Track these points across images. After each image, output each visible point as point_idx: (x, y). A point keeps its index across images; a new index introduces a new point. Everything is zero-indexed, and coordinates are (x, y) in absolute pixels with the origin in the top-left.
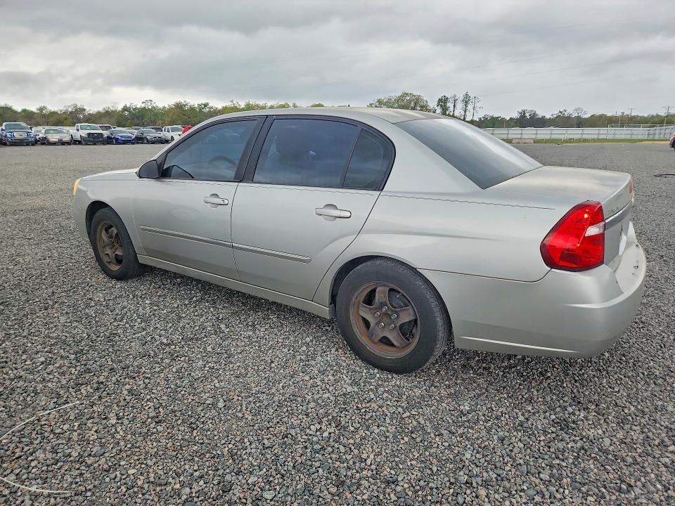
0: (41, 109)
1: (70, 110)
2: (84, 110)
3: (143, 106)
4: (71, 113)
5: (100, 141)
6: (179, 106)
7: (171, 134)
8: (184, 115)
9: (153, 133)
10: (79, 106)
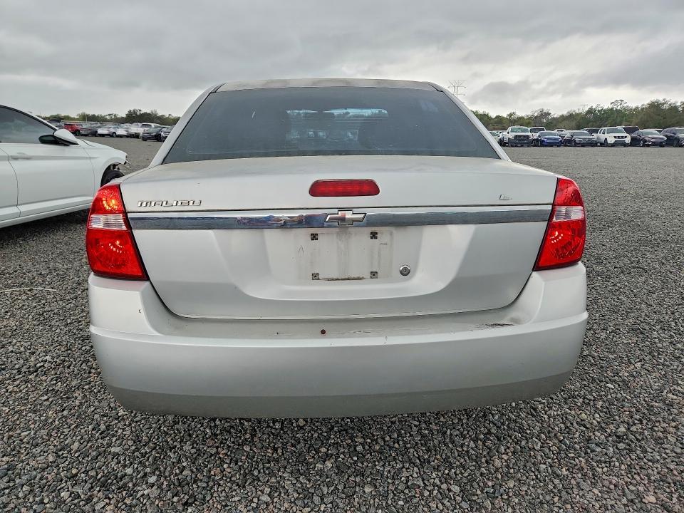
0: (511, 115)
1: (536, 114)
2: (549, 114)
3: (610, 107)
4: (536, 117)
5: (525, 143)
6: (655, 106)
7: (606, 136)
8: (659, 115)
9: (586, 135)
10: (545, 111)
